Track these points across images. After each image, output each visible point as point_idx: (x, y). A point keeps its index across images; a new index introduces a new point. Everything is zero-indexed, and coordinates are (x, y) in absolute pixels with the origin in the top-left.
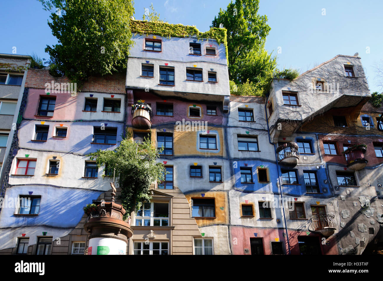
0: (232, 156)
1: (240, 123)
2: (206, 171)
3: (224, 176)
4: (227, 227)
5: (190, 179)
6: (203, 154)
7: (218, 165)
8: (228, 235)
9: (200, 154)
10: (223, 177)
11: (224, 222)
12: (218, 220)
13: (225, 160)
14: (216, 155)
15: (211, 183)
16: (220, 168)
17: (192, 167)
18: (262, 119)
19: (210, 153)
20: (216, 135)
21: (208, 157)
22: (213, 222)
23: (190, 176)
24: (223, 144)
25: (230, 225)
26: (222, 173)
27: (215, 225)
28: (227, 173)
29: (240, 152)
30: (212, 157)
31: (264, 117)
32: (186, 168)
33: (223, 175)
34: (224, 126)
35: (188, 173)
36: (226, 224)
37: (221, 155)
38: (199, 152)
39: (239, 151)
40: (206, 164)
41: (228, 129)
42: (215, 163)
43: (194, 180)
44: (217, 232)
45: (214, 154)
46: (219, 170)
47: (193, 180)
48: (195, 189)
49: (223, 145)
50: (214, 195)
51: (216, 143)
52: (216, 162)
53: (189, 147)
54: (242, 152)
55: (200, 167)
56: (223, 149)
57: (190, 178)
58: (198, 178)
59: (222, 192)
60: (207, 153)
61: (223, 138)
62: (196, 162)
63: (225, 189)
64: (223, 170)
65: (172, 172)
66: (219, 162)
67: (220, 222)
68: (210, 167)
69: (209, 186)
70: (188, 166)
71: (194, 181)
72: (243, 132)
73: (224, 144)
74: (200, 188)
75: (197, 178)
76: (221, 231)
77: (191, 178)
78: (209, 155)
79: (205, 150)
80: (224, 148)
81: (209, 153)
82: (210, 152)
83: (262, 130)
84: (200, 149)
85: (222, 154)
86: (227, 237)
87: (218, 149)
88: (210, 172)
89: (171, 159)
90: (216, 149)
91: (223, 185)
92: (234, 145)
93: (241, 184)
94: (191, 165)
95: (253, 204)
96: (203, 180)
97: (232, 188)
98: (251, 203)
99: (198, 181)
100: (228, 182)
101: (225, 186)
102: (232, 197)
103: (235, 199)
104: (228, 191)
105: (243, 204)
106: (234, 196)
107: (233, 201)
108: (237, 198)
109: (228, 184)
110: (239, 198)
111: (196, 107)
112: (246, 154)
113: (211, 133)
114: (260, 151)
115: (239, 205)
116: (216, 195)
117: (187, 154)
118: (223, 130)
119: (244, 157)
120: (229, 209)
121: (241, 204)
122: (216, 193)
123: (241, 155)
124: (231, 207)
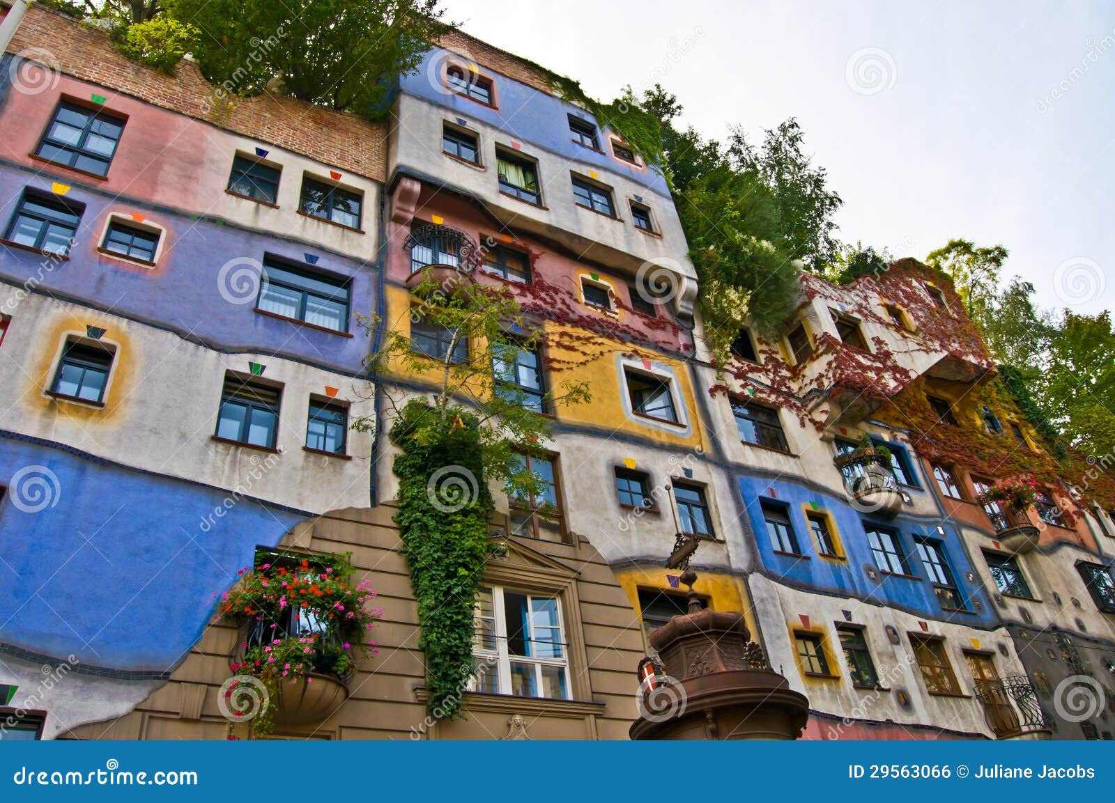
0: (730, 456)
3: (722, 520)
5: (622, 515)
6: (648, 435)
7: (695, 477)
9: (636, 431)
10: (720, 524)
13: (714, 467)
14: (684, 444)
16: (702, 488)
17: (621, 472)
18: (778, 361)
19: (666, 435)
20: (669, 378)
21: (662, 447)
23: (619, 502)
24: (694, 412)
26: (713, 507)
28: (729, 510)
30: (673, 449)
32: (603, 472)
34: (687, 357)
35: (613, 492)
38: (636, 426)
39: (743, 443)
41: (700, 369)
45: (677, 438)
46: (698, 497)
48: (645, 553)
49: (696, 417)
50: (707, 585)
51: (671, 406)
53: (600, 399)
54: (749, 449)
55: (642, 477)
56: (698, 429)
57: (621, 509)
58: (647, 515)
59: (728, 578)
60: (658, 434)
63: (734, 566)
64: (715, 499)
66: (698, 471)
68: (677, 483)
70: (608, 466)
71: (636, 524)
72: (740, 387)
74: (659, 555)
77: (623, 512)
78: (664, 439)
79: (650, 422)
81: (662, 432)
82: (665, 429)
83: (785, 392)
84: (634, 412)
85: (701, 444)
87: (681, 425)
88: (679, 501)
90: (677, 423)
91: (724, 551)
92: (725, 422)
93: (773, 555)
94: (617, 462)
95: (824, 632)
96: (663, 524)
97: (755, 567)
98: (819, 628)
99: (648, 525)
100: (737, 545)
101: (730, 555)
102: (762, 600)
103: (771, 608)
104: (744, 576)
105: (797, 628)
106: (765, 595)
107: (766, 613)
108: (775, 606)
109: (739, 548)
110: (782, 605)
111: (600, 281)
112: (765, 459)
113: (656, 370)
114: (798, 457)
115: (786, 631)
116: (713, 585)
117: (598, 423)
118: (686, 369)
119: (761, 466)
120: (763, 644)
121: (792, 629)
122: (712, 577)
123: (751, 459)
124: (765, 638)
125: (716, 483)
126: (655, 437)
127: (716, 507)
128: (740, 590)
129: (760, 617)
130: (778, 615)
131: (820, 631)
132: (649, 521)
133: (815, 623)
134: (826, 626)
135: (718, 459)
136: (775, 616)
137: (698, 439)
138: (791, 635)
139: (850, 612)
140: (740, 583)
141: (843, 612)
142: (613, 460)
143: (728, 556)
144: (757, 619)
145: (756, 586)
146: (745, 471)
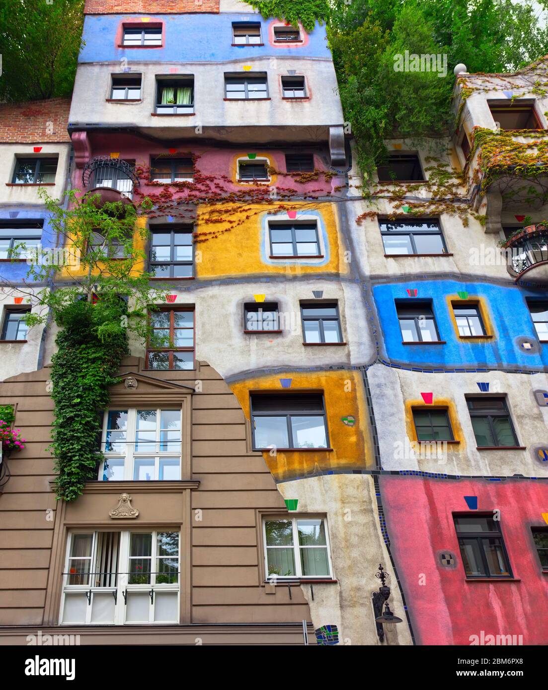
0: (367, 271)
1: (383, 187)
3: (348, 326)
4: (369, 478)
5: (246, 340)
6: (282, 272)
7: (325, 296)
8: (375, 506)
9: (271, 272)
10: (345, 330)
11: (359, 464)
12: (338, 458)
13: (348, 284)
14: (320, 271)
15: (309, 349)
16: (333, 304)
17: (250, 307)
19: (302, 268)
20: (316, 221)
21: (295, 279)
22: (323, 465)
23: (243, 330)
24: (336, 243)
25: (379, 473)
26: (341, 317)
27: (331, 473)
28: (357, 317)
29: (391, 260)
30: (306, 277)
32: (233, 309)
33: (346, 324)
34: (336, 197)
35: (239, 323)
36: (367, 469)
37: (334, 271)
38: (270, 267)
39: (387, 256)
40: (291, 296)
41: (349, 204)
42: (318, 293)
43: (256, 341)
44: (339, 496)
45: (311, 268)
46: (331, 312)
47: (254, 342)
48: (261, 365)
49: (337, 246)
50: (320, 380)
51: (317, 242)
52: (320, 290)
53: (240, 254)
54: (395, 260)
55: (273, 305)
56: (338, 255)
57: (245, 336)
58: (270, 335)
59: (345, 373)
60: (293, 269)
61: (335, 226)
62: (260, 293)
63: (353, 361)
64: (344, 311)
65: (192, 323)
66: (329, 291)
67: (343, 462)
68: (305, 305)
69: (303, 355)
70: (238, 305)
71: (257, 344)
73: (339, 242)
74: (276, 364)
75: (265, 335)
76: (351, 491)
77: (247, 337)
78: (299, 272)
79: (287, 260)
80: (342, 251)
81: (298, 267)
82: (301, 264)
83: (450, 200)
84: (272, 257)
85: (337, 267)
86: (372, 511)
87: (322, 257)
88: (304, 319)
89: (188, 290)
90: (320, 257)
91: (347, 352)
92: (369, 243)
93: (402, 346)
94: (247, 301)
95: (449, 405)
96: (285, 340)
97: (377, 359)
98: (443, 402)
99: (269, 343)
100: (360, 344)
101: (351, 353)
102: (379, 386)
103: (388, 392)
104: (363, 368)
105: (416, 404)
106: (383, 381)
107: (382, 396)
108: (394, 389)
109: (362, 347)
110: (402, 387)
111: (258, 158)
112: (410, 265)
113: (301, 217)
114: (452, 255)
115: (403, 407)
116: (326, 381)
117: (234, 273)
118: (334, 207)
119: (403, 272)
120: (372, 421)
121: (410, 406)
122: (328, 374)
123: (393, 268)
124: (377, 416)
125: (348, 296)
126: (289, 273)
127: (344, 316)
128: (356, 381)
129: (374, 401)
130: (396, 396)
131: (445, 405)
132: (271, 340)
133: (438, 398)
134: (453, 399)
135: (355, 275)
136: (392, 397)
137: (334, 265)
138: (406, 411)
139: (488, 384)
140: (357, 375)
141: (479, 384)
142: (244, 299)
143: (349, 355)
144: (369, 401)
145: (374, 376)
146: (384, 280)
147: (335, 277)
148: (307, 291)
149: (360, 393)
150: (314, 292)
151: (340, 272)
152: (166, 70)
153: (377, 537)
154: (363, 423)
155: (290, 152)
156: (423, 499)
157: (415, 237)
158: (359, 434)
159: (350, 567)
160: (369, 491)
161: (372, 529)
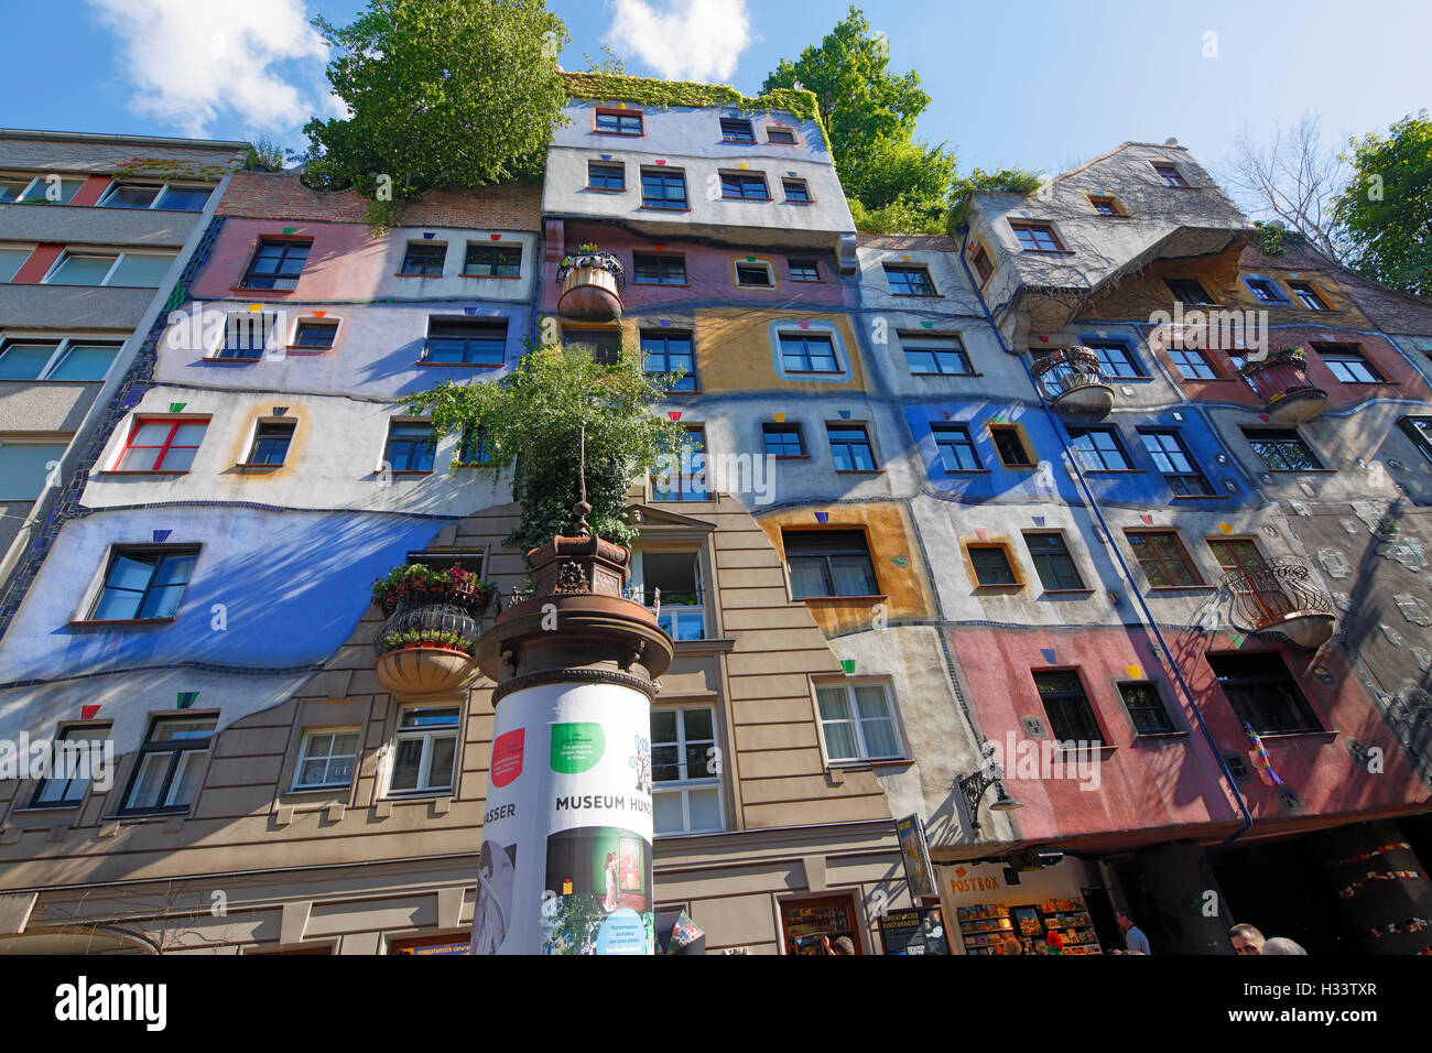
0: (896, 389)
1: (898, 300)
2: (819, 437)
3: (882, 451)
4: (932, 631)
6: (801, 389)
7: (853, 417)
8: (944, 665)
9: (789, 387)
10: (880, 456)
11: (918, 613)
12: (895, 606)
13: (876, 404)
14: (843, 389)
15: (842, 477)
16: (862, 427)
17: (769, 427)
18: (962, 289)
19: (823, 384)
20: (831, 333)
21: (816, 397)
24: (856, 356)
25: (943, 624)
26: (872, 442)
28: (891, 440)
29: (918, 379)
30: (829, 396)
31: (967, 284)
32: (750, 431)
33: (879, 449)
34: (850, 309)
35: (758, 446)
36: (929, 621)
37: (859, 389)
38: (787, 382)
39: (914, 375)
40: (815, 417)
41: (865, 317)
42: (845, 414)
43: (781, 467)
44: (902, 654)
45: (832, 385)
46: (860, 435)
48: (791, 497)
49: (858, 361)
50: (860, 514)
51: (834, 356)
52: (847, 410)
53: (750, 367)
54: (922, 379)
55: (794, 427)
56: (860, 372)
58: (795, 461)
59: (889, 505)
60: (813, 385)
61: (851, 338)
62: (780, 412)
63: (895, 494)
64: (876, 434)
65: (703, 445)
66: (858, 412)
67: (901, 611)
68: (830, 427)
69: (838, 484)
70: (755, 425)
71: (783, 472)
72: (914, 323)
73: (860, 357)
74: (807, 495)
75: (791, 461)
76: (914, 647)
78: (820, 389)
79: (805, 375)
80: (864, 367)
81: (818, 384)
82: (819, 380)
83: (970, 317)
84: (786, 372)
85: (862, 385)
86: (942, 671)
87: (843, 372)
88: (833, 442)
89: (693, 405)
90: (838, 371)
91: (886, 481)
92: (893, 359)
93: (944, 475)
94: (763, 421)
95: (1007, 542)
96: (815, 467)
97: (920, 490)
98: (1001, 539)
99: (797, 471)
100: (900, 472)
101: (892, 483)
102: (928, 521)
103: (938, 528)
104: (906, 501)
105: (971, 542)
106: (931, 515)
107: (932, 532)
108: (944, 524)
109: (903, 476)
110: (952, 522)
111: (757, 261)
112: (940, 385)
113: (814, 328)
114: (981, 375)
115: (957, 546)
116: (868, 514)
117: (746, 388)
118: (849, 319)
119: (933, 392)
120: (926, 563)
121: (965, 544)
122: (868, 506)
123: (922, 387)
124: (930, 556)
125: (879, 420)
126: (808, 389)
127: (877, 440)
128: (901, 516)
129: (924, 537)
130: (947, 532)
131: (1002, 542)
132: (798, 466)
133: (994, 535)
134: (1009, 536)
135: (883, 396)
136: (944, 534)
137: (859, 382)
138: (962, 550)
139: (1043, 518)
140: (901, 508)
141: (1033, 518)
142: (761, 418)
143: (888, 485)
144: (919, 540)
145: (920, 509)
146: (914, 401)
147: (861, 396)
148: (831, 411)
149: (908, 530)
150: (840, 412)
151: (866, 390)
152: (651, 161)
153: (953, 704)
154: (916, 566)
155: (793, 257)
156: (996, 654)
157: (937, 354)
158: (912, 576)
159: (927, 743)
160: (935, 647)
161: (945, 694)
